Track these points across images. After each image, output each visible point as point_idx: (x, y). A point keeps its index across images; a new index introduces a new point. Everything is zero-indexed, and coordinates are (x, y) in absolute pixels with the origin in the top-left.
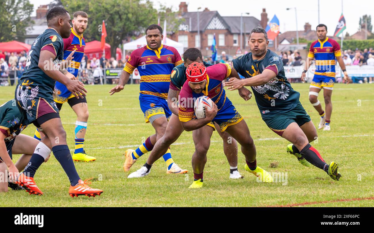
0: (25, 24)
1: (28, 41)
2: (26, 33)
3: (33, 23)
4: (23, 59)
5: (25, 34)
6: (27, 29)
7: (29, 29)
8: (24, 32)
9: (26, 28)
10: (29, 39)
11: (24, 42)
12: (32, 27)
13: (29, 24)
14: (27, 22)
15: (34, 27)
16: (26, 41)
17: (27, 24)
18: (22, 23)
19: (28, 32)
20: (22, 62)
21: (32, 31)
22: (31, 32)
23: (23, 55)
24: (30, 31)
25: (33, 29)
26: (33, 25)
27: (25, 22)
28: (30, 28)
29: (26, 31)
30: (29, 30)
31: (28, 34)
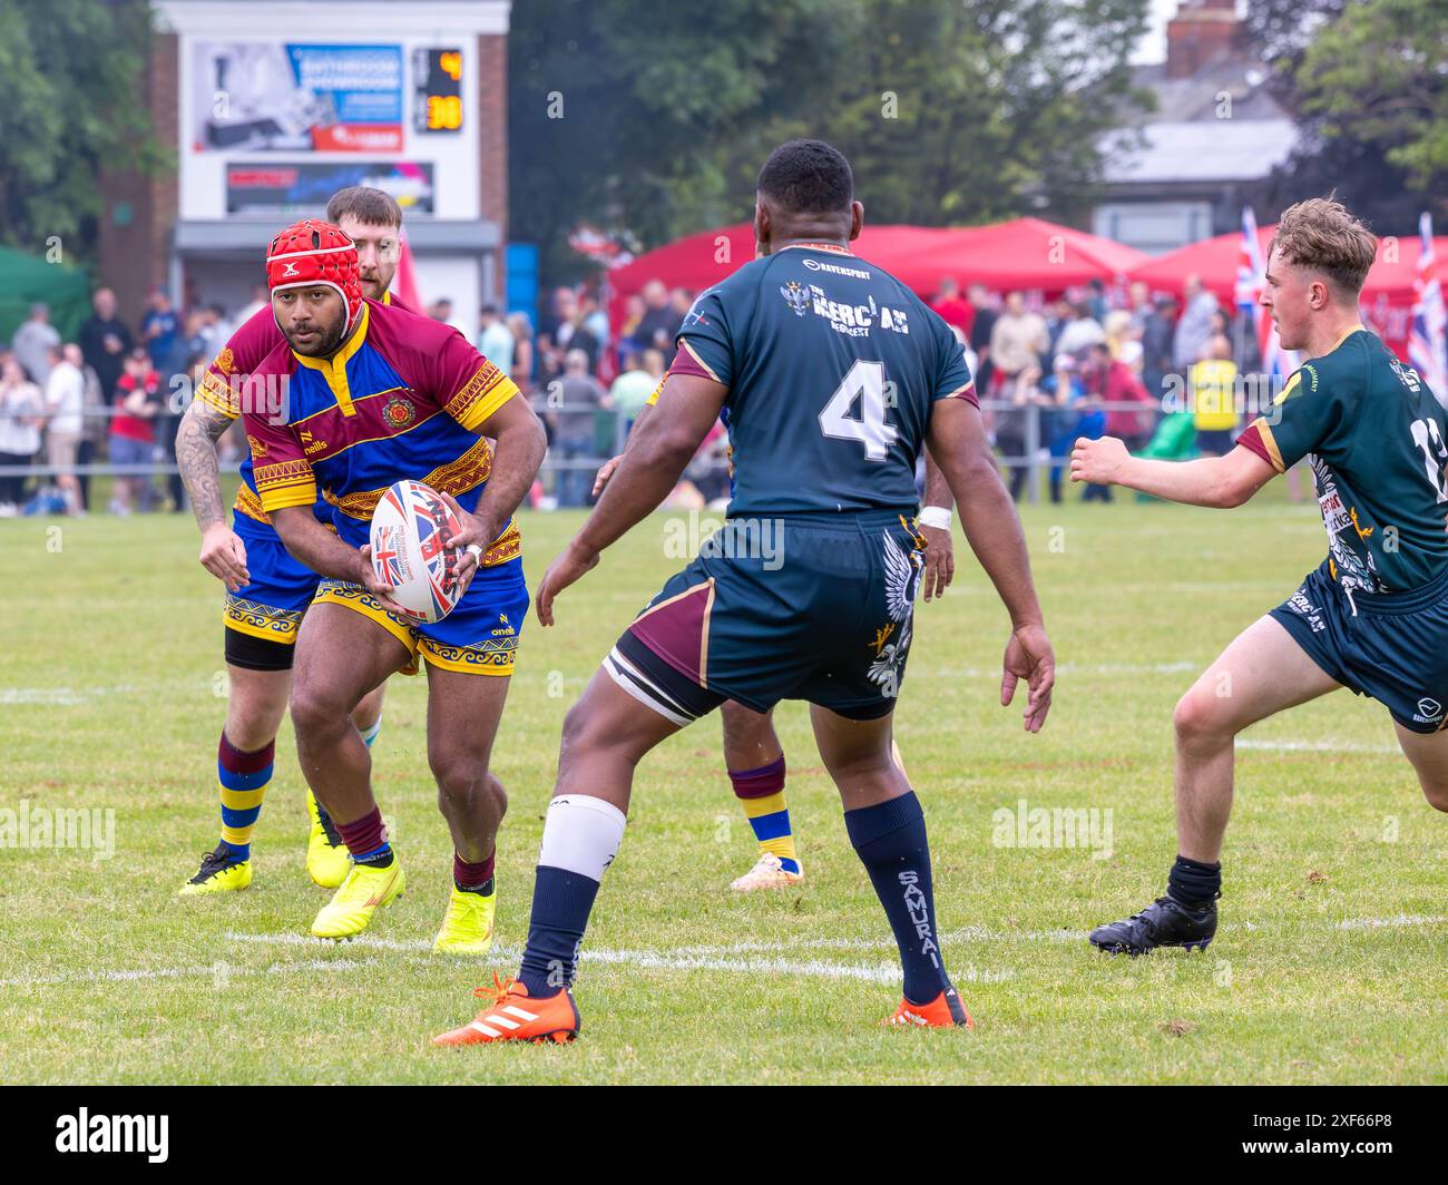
0: (1094, 115)
1: (1115, 219)
2: (1099, 169)
3: (1147, 104)
4: (1080, 332)
5: (1093, 177)
6: (1106, 145)
7: (1122, 144)
8: (1088, 163)
9: (1099, 140)
10: (1121, 210)
11: (1086, 228)
12: (1140, 128)
13: (1123, 109)
14: (1110, 100)
15: (1153, 133)
16: (1103, 218)
17: (1108, 110)
18: (1078, 107)
19: (1116, 162)
20: (1080, 354)
21: (1138, 155)
22: (1135, 166)
23: (1083, 312)
24: (1127, 159)
25: (1146, 145)
26: (1149, 116)
27: (1096, 102)
28: (1128, 134)
29: (1098, 159)
30: (1119, 153)
31: (1114, 174)
